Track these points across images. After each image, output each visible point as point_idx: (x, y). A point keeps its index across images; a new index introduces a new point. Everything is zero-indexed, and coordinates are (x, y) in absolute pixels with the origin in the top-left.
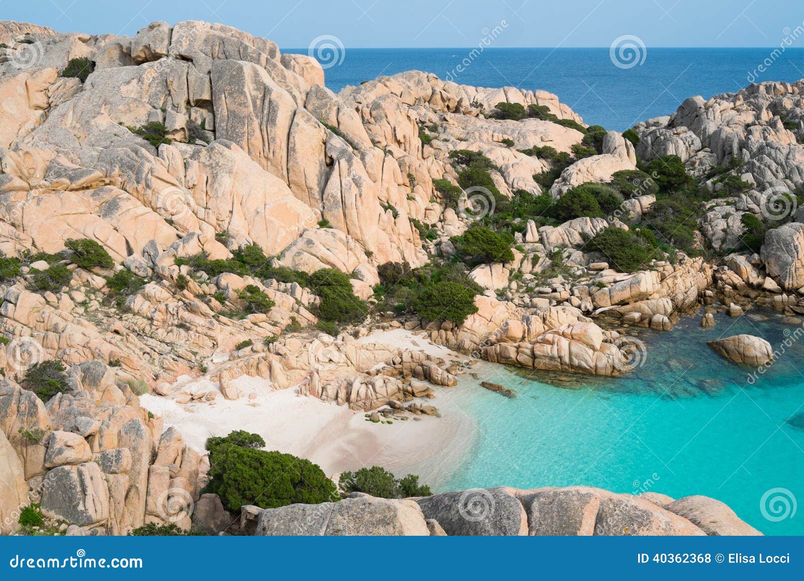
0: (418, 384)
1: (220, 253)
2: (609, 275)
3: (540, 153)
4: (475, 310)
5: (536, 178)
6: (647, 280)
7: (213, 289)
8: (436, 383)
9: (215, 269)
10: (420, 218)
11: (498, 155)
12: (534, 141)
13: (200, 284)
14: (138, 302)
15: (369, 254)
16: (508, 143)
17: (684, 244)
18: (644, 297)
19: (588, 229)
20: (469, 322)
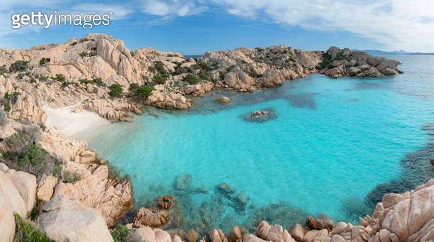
0: (130, 114)
1: (89, 78)
2: (189, 86)
3: (175, 63)
4: (152, 94)
5: (174, 67)
6: (198, 86)
7: (85, 87)
8: (136, 113)
9: (86, 82)
10: (144, 75)
11: (166, 63)
12: (174, 60)
13: (83, 85)
14: (66, 88)
15: (128, 82)
16: (168, 61)
17: (206, 79)
18: (198, 90)
19: (184, 76)
20: (150, 97)
